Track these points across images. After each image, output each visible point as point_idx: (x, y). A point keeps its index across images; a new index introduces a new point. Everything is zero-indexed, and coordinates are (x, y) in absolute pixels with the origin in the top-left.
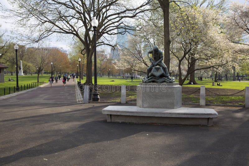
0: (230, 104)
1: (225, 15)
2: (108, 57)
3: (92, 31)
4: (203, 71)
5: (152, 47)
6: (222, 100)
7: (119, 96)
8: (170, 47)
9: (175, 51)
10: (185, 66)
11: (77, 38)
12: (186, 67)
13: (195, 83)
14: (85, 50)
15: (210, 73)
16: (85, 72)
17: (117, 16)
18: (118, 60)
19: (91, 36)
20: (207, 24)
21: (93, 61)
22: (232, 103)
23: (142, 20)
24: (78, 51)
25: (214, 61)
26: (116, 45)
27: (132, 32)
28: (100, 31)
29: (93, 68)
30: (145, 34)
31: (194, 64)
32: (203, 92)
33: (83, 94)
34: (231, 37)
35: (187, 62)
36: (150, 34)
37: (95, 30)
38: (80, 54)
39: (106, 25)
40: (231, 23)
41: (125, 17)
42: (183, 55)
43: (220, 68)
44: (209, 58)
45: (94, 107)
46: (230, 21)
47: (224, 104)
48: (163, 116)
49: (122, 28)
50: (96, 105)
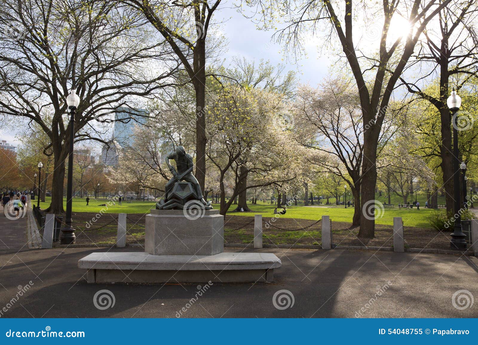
0: (300, 244)
1: (292, 103)
2: (97, 161)
3: (69, 114)
4: (259, 189)
5: (176, 147)
6: (289, 238)
7: (114, 233)
8: (206, 148)
9: (215, 155)
10: (231, 182)
11: (37, 125)
12: (234, 184)
13: (246, 210)
14: (52, 147)
15: (271, 194)
16: (49, 189)
17: (116, 90)
18: (116, 168)
19: (66, 123)
20: (265, 114)
21: (67, 167)
22: (304, 242)
23: (159, 101)
24: (37, 149)
25: (276, 173)
26: (111, 141)
27: (143, 120)
28: (84, 115)
29: (66, 180)
30: (164, 124)
31: (245, 177)
32: (258, 225)
33: (42, 232)
34: (301, 137)
35: (233, 173)
36: (174, 124)
37: (72, 113)
38: (42, 155)
39: (94, 105)
40: (300, 116)
41: (130, 93)
42: (227, 162)
43: (286, 186)
44: (268, 169)
45: (63, 256)
46: (298, 113)
47: (291, 243)
48: (192, 269)
49: (124, 111)
50: (66, 251)
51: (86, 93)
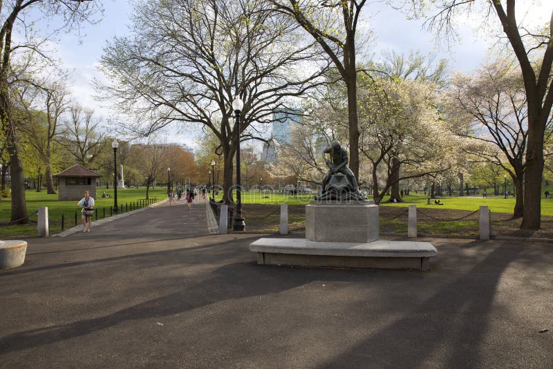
0: (456, 234)
1: (445, 92)
2: (259, 158)
3: (234, 118)
4: (412, 181)
5: (329, 142)
6: (444, 227)
7: (277, 222)
8: (359, 142)
9: (367, 149)
10: (383, 174)
11: (209, 129)
12: (386, 176)
13: (399, 201)
14: (222, 148)
15: (424, 185)
16: (221, 184)
17: (273, 93)
18: (275, 164)
19: (232, 126)
20: (417, 105)
21: (235, 164)
22: (459, 232)
23: (312, 100)
24: (210, 149)
25: (429, 165)
26: (271, 140)
27: (298, 119)
28: (246, 117)
29: (235, 176)
30: (318, 121)
31: (398, 169)
32: (412, 215)
33: (218, 219)
34: (456, 126)
35: (386, 165)
36: (327, 121)
37: (237, 116)
38: (214, 154)
39: (255, 108)
40: (454, 105)
41: (286, 94)
42: (380, 154)
43: (439, 176)
44: (420, 160)
45: (235, 241)
46: (452, 101)
47: (447, 234)
48: (349, 254)
49: (281, 112)
50: (240, 236)
51: (247, 97)
